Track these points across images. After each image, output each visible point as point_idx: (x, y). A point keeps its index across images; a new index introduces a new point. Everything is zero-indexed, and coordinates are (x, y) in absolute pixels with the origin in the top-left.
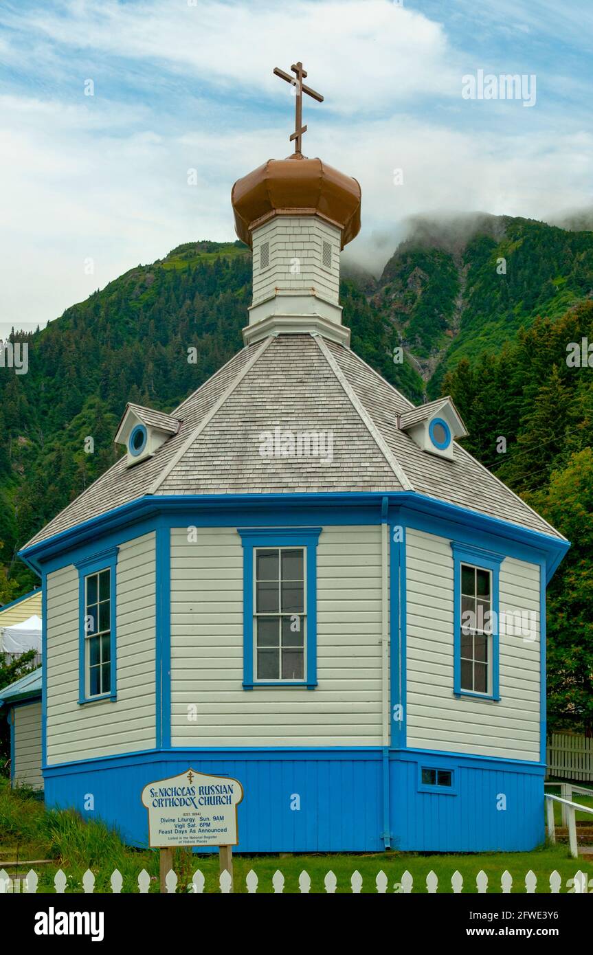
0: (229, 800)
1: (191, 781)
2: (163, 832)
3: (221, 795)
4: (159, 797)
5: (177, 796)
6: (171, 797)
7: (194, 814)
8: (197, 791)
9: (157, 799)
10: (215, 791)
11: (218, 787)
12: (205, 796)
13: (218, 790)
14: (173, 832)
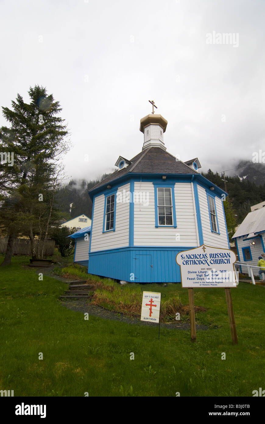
0: (228, 261)
1: (204, 251)
2: (190, 279)
3: (224, 259)
4: (186, 259)
5: (197, 259)
6: (193, 260)
7: (207, 269)
8: (208, 256)
9: (185, 260)
10: (219, 256)
11: (221, 254)
12: (214, 259)
13: (221, 256)
14: (196, 279)
